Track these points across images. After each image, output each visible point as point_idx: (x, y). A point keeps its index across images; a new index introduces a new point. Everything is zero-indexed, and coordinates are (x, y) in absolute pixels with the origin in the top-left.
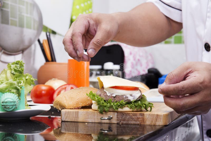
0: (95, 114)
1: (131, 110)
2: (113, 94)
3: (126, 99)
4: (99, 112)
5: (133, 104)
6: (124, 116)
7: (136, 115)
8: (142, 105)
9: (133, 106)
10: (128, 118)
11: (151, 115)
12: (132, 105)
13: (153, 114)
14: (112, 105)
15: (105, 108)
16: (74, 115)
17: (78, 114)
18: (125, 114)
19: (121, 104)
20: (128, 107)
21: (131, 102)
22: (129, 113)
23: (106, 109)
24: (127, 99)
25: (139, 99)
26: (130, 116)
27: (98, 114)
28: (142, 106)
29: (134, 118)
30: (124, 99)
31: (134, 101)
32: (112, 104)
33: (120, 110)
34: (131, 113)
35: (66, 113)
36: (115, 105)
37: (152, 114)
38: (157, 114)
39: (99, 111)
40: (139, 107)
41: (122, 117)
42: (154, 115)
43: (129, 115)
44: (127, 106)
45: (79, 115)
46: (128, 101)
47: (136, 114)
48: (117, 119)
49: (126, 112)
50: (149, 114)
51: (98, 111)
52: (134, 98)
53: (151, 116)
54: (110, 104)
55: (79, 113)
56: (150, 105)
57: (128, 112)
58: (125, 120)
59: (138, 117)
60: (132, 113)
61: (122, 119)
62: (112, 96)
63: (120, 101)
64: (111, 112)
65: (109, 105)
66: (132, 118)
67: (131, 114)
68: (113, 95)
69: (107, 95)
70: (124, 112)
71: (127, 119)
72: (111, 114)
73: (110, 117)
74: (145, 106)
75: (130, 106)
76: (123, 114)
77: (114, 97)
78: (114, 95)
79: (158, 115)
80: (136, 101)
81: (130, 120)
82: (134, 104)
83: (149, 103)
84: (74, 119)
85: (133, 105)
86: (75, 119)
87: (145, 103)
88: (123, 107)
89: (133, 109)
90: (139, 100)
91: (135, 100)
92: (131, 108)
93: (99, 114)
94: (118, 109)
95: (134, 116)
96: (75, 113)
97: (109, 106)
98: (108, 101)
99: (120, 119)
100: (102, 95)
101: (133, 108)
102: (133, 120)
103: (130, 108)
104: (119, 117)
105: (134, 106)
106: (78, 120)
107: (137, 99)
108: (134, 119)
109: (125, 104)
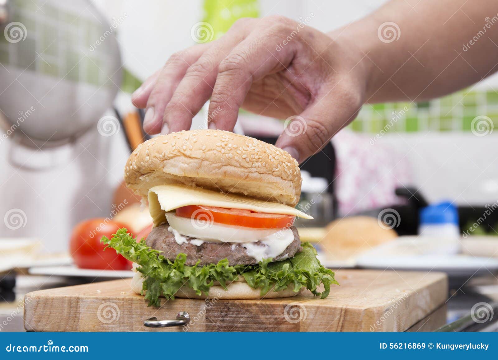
0: (134, 307)
1: (257, 293)
2: (195, 238)
3: (239, 256)
4: (146, 301)
5: (263, 271)
6: (231, 314)
7: (270, 310)
8: (294, 278)
9: (261, 281)
10: (243, 322)
11: (324, 311)
12: (258, 275)
13: (330, 308)
14: (186, 276)
15: (164, 286)
16: (66, 310)
17: (77, 307)
18: (233, 309)
19: (220, 274)
20: (245, 281)
21: (257, 265)
22: (249, 305)
23: (167, 290)
24: (243, 254)
25: (286, 256)
26: (251, 313)
27: (142, 309)
28: (295, 281)
29: (264, 320)
30: (232, 256)
31: (266, 263)
32: (188, 272)
33: (217, 292)
34: (256, 305)
35: (38, 303)
36: (197, 275)
37: (326, 308)
38: (344, 307)
39: (146, 297)
40: (284, 282)
41: (223, 317)
42: (332, 311)
43: (247, 311)
44: (241, 279)
45: (82, 310)
46: (247, 263)
47: (273, 306)
48: (207, 326)
49: (237, 302)
50: (318, 308)
51: (144, 295)
52: (267, 253)
53: (323, 314)
54: (178, 273)
55: (81, 304)
56: (325, 276)
57: (244, 302)
58: (231, 327)
59: (276, 316)
60: (258, 302)
61: (224, 325)
62: (192, 245)
63: (216, 262)
64: (187, 301)
65: (175, 275)
66: (259, 323)
67: (255, 309)
68: (194, 242)
69: (175, 242)
70: (231, 302)
71: (239, 325)
72: (187, 306)
73: (182, 318)
74: (304, 279)
75: (253, 280)
76: (226, 306)
77: (199, 249)
78: (198, 243)
79: (346, 311)
80: (274, 264)
81: (250, 328)
82: (267, 270)
83: (322, 270)
84: (63, 323)
85: (263, 278)
86: (66, 325)
87: (306, 269)
88: (227, 284)
89: (264, 291)
90: (288, 260)
91: (271, 260)
92: (256, 286)
93: (145, 306)
94: (207, 289)
95: (263, 313)
96: (66, 305)
97: (176, 279)
98: (173, 262)
99: (218, 324)
100: (160, 243)
101: (262, 288)
102: (260, 328)
103: (251, 287)
104: (212, 318)
105: (268, 282)
106: (78, 327)
107: (281, 255)
108: (263, 326)
109: (234, 274)
